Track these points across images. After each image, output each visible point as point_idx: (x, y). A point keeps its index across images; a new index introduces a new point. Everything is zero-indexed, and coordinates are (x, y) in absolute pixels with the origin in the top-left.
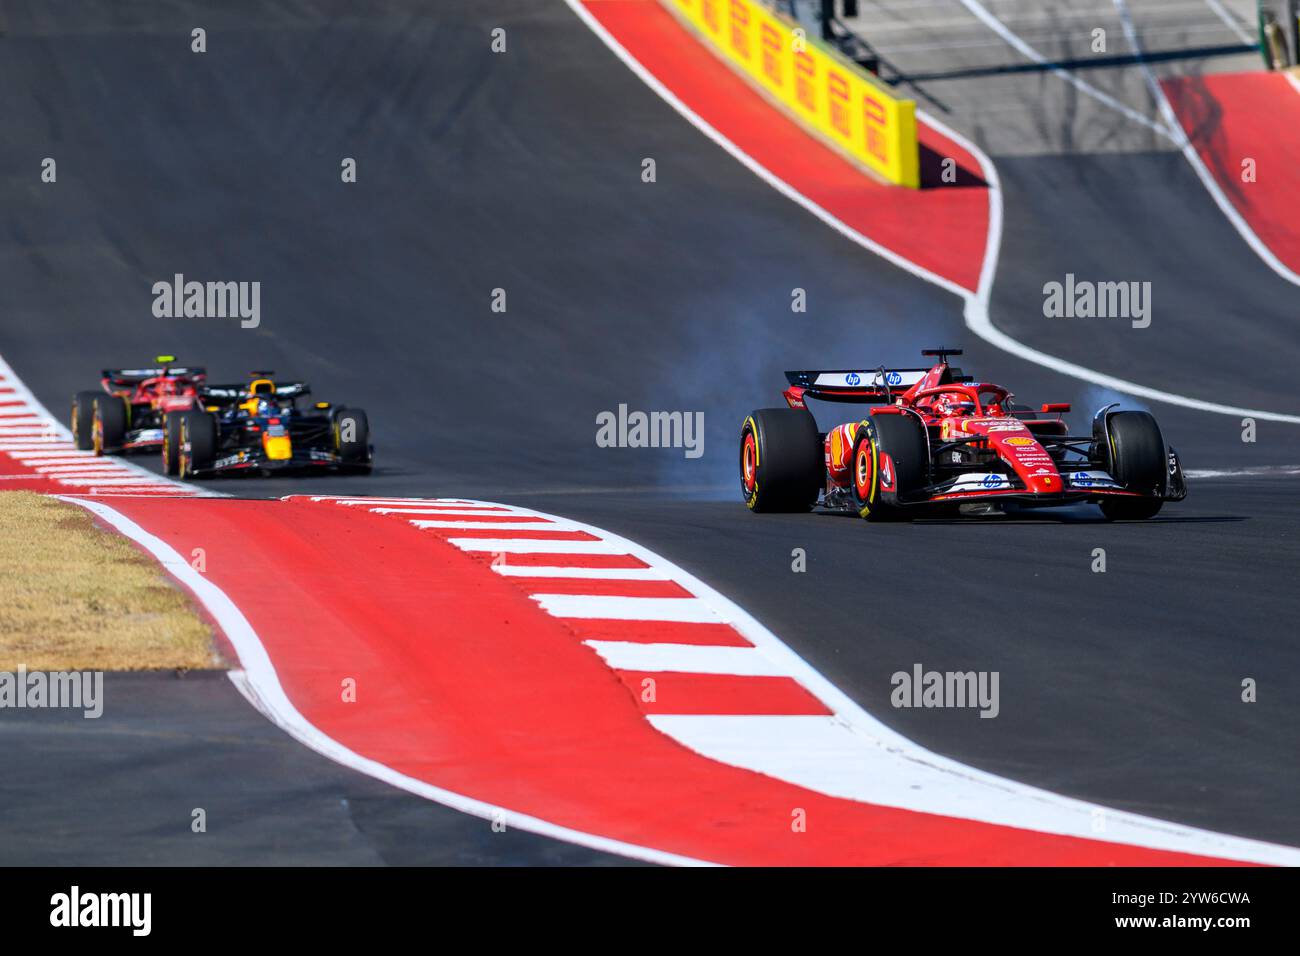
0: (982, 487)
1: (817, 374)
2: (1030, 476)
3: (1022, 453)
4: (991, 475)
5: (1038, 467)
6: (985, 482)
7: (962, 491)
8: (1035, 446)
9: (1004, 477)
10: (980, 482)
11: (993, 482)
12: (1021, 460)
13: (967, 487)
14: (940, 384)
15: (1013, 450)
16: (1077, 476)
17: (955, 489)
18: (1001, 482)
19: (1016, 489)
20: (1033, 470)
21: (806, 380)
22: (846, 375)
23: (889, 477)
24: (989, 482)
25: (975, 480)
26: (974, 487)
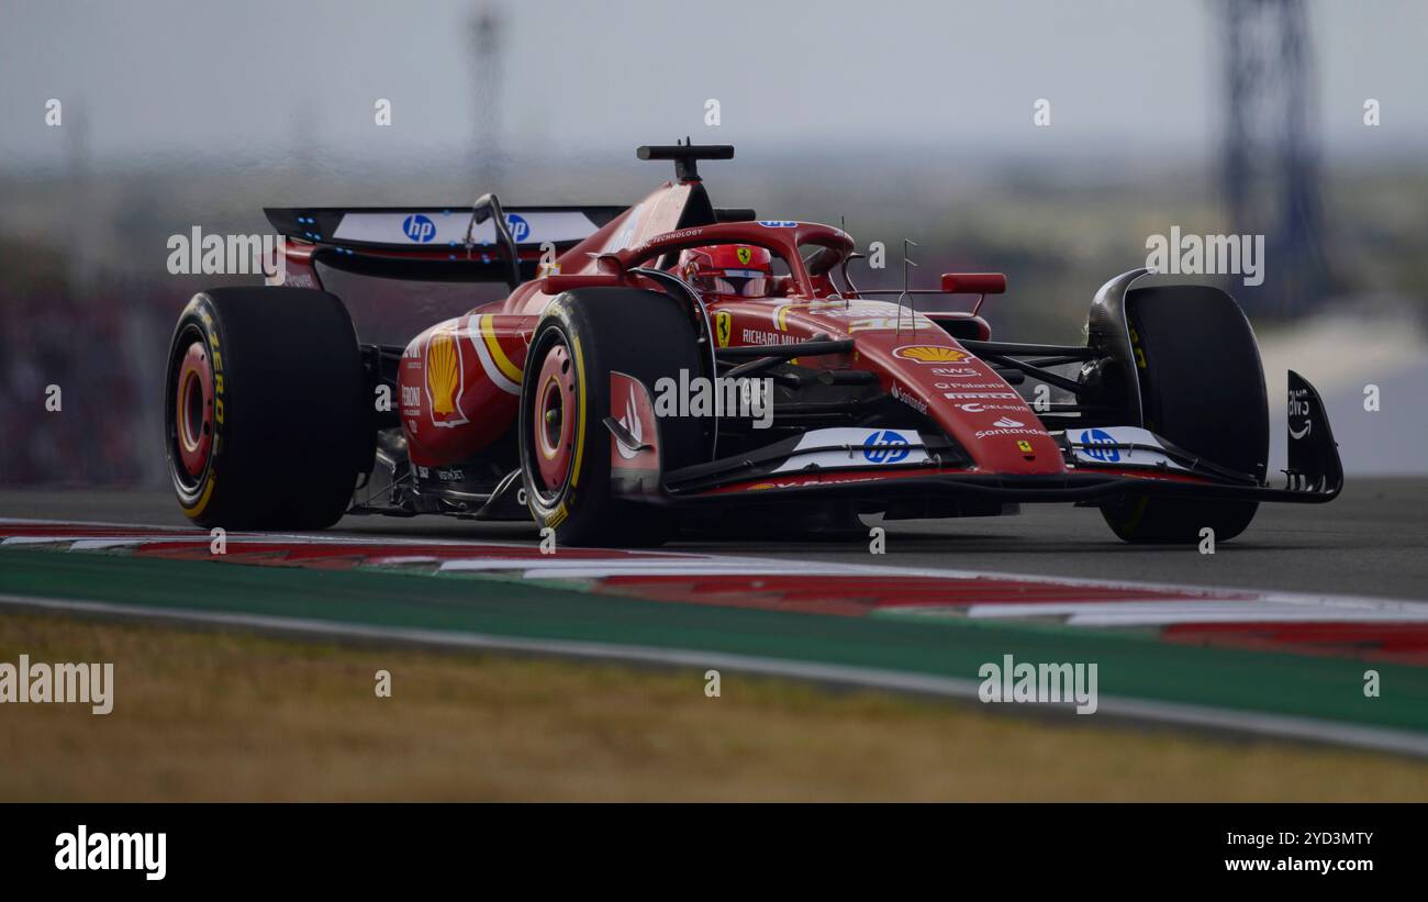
0: (860, 460)
1: (338, 214)
2: (980, 434)
3: (949, 380)
4: (883, 432)
5: (998, 415)
6: (867, 449)
7: (813, 471)
8: (972, 365)
9: (912, 437)
10: (856, 448)
11: (887, 449)
12: (950, 396)
13: (825, 461)
14: (682, 224)
15: (923, 372)
16: (1085, 437)
17: (792, 465)
18: (907, 449)
19: (946, 466)
20: (986, 420)
21: (315, 229)
22: (405, 216)
23: (637, 435)
24: (879, 448)
25: (843, 443)
26: (841, 460)
